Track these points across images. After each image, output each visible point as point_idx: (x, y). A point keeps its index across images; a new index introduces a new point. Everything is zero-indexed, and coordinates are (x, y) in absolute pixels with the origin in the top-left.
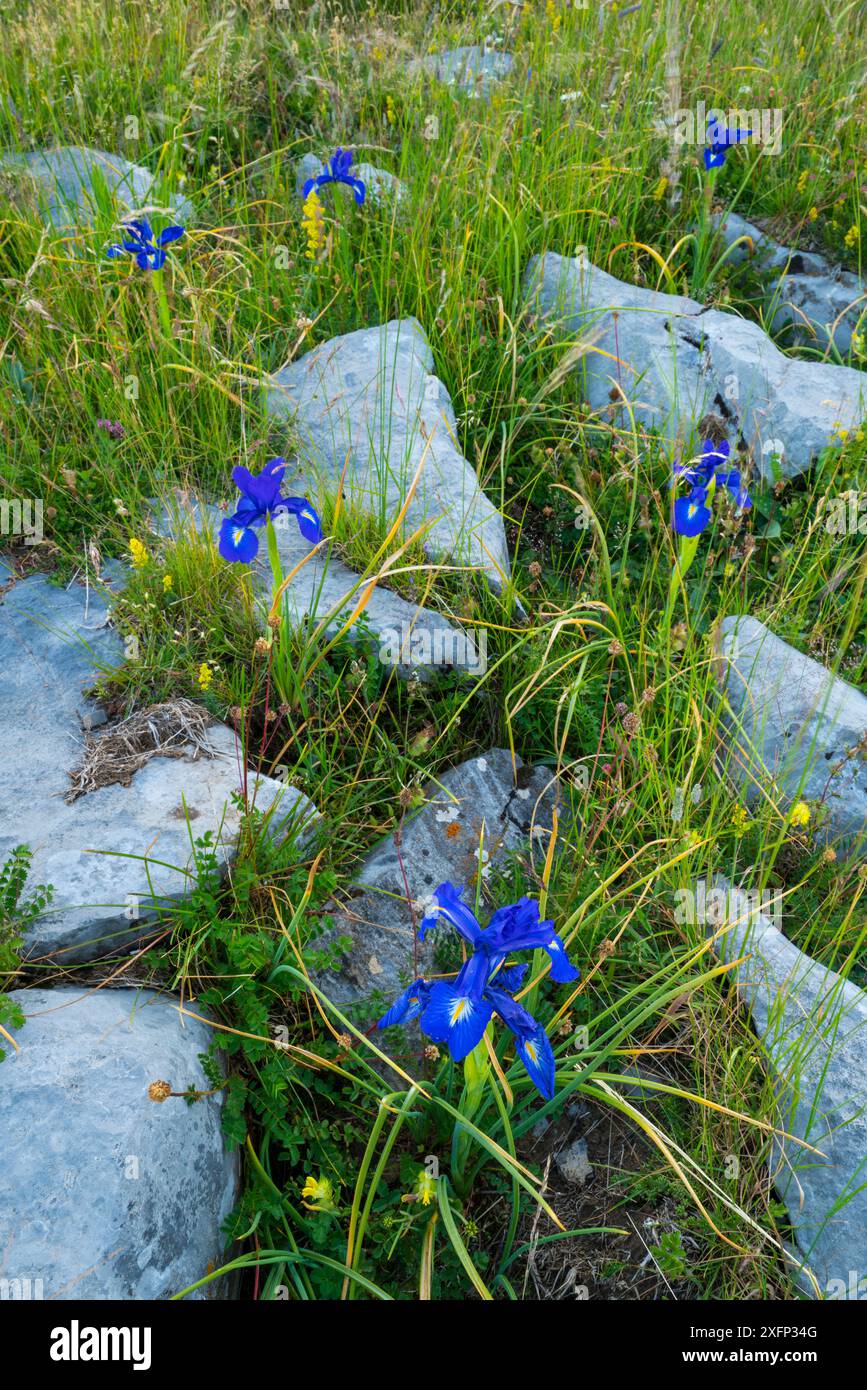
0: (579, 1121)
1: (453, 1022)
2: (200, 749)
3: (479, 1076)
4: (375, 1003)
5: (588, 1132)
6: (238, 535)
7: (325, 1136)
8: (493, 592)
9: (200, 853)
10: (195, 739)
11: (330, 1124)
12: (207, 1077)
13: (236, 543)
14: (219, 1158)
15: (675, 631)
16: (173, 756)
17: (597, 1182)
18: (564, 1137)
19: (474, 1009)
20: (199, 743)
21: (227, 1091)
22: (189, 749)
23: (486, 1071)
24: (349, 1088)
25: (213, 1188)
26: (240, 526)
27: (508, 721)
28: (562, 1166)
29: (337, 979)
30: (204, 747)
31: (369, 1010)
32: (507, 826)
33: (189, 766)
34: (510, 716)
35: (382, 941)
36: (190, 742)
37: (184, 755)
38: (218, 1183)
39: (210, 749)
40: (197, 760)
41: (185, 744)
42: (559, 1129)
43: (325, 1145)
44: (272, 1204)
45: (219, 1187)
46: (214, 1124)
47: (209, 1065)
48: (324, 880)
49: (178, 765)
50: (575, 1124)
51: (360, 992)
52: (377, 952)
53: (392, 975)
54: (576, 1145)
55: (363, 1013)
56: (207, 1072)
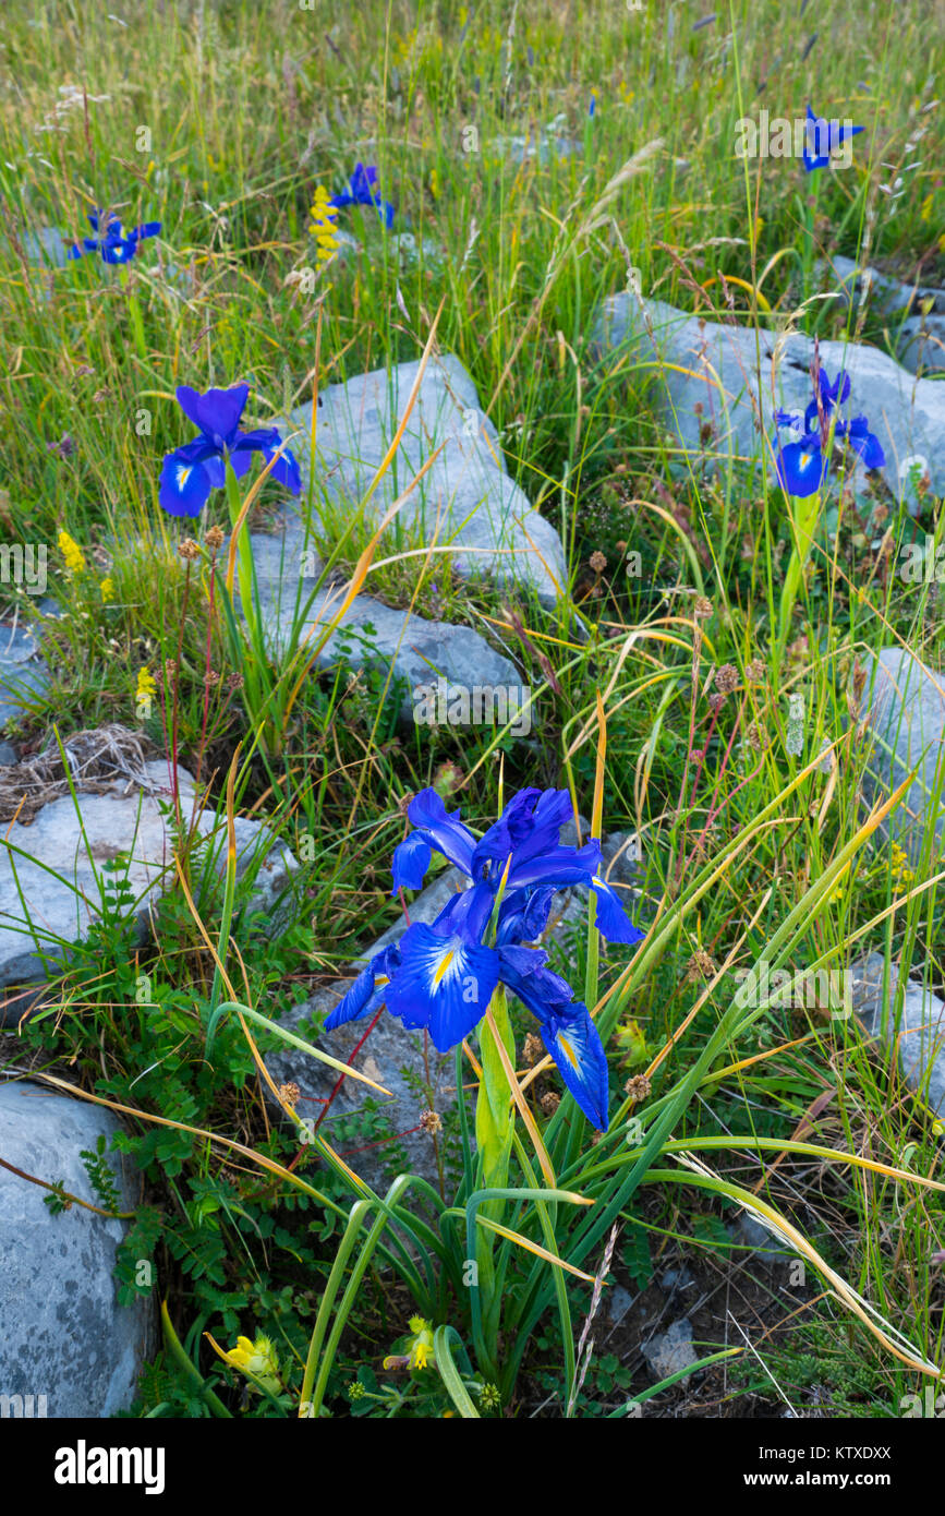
0: (679, 1295)
1: (434, 987)
2: (135, 783)
3: (498, 1139)
4: (368, 1116)
5: (693, 1310)
6: (183, 475)
7: (285, 1308)
8: (545, 607)
9: (110, 882)
10: (130, 771)
11: (296, 1294)
12: (96, 1193)
13: (181, 487)
14: (106, 1313)
15: (794, 650)
16: (95, 792)
17: (710, 1384)
18: (656, 1320)
19: (469, 961)
20: (134, 776)
21: (128, 1222)
22: (119, 784)
23: (509, 1134)
24: (319, 1223)
25: (93, 1359)
26: (186, 463)
27: (567, 760)
28: (654, 1360)
29: (314, 1085)
30: (140, 781)
31: (358, 1127)
32: (568, 901)
33: (119, 803)
34: (568, 753)
35: (383, 1037)
36: (121, 775)
37: (111, 790)
38: (101, 1354)
39: (148, 784)
40: (129, 796)
41: (116, 777)
42: (647, 1307)
43: (288, 1324)
44: (189, 1396)
45: (102, 1362)
46: (101, 1260)
47: (97, 1170)
48: (296, 939)
49: (103, 803)
50: (672, 1299)
51: (348, 1106)
52: (376, 1054)
53: (397, 1086)
54: (674, 1329)
55: (349, 1129)
56: (96, 1183)
